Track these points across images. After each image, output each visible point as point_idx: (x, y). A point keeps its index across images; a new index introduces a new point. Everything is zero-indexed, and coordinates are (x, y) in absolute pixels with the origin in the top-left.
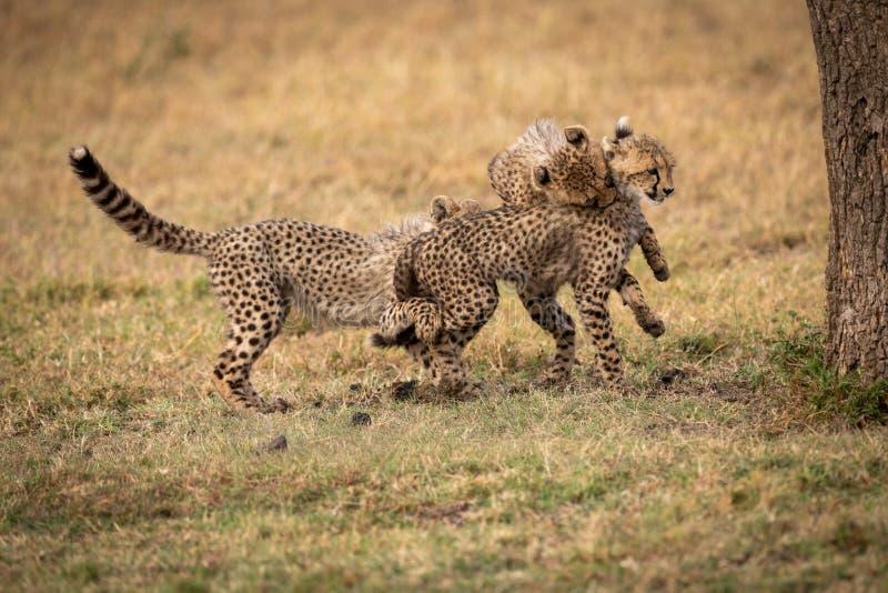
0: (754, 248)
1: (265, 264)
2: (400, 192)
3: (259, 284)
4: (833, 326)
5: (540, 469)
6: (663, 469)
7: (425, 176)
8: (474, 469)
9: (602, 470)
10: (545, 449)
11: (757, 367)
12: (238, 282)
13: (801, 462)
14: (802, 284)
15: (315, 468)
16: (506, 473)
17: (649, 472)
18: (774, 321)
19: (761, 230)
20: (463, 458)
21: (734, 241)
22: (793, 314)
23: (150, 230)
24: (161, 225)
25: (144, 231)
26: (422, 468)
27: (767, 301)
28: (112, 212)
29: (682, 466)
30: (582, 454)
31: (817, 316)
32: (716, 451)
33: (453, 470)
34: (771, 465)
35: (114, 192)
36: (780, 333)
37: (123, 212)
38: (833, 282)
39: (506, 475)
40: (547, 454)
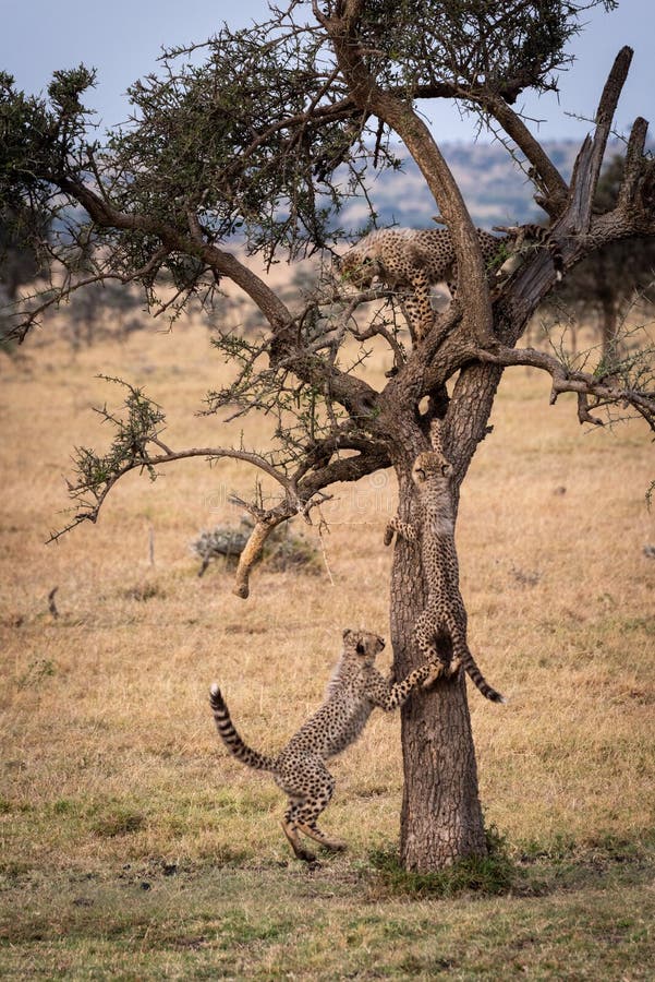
0: (358, 793)
1: (313, 762)
2: (167, 755)
3: (317, 773)
4: (403, 844)
5: (243, 919)
6: (310, 921)
7: (180, 747)
8: (206, 918)
9: (277, 921)
10: (246, 907)
11: (362, 863)
12: (305, 779)
13: (384, 920)
14: (385, 816)
15: (120, 914)
16: (225, 921)
17: (302, 923)
18: (371, 838)
19: (362, 784)
20: (201, 912)
21: (348, 790)
22: (381, 834)
23: (243, 753)
24: (250, 751)
25: (240, 752)
26: (179, 916)
27: (366, 825)
28: (224, 736)
29: (320, 920)
30: (266, 911)
31: (394, 835)
32: (338, 912)
33: (195, 918)
34: (369, 921)
35: (229, 725)
36: (373, 844)
37: (230, 739)
38: (404, 819)
39: (224, 922)
40: (247, 910)
